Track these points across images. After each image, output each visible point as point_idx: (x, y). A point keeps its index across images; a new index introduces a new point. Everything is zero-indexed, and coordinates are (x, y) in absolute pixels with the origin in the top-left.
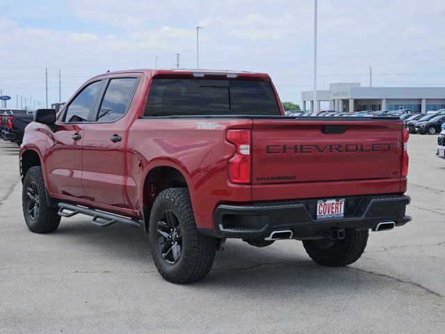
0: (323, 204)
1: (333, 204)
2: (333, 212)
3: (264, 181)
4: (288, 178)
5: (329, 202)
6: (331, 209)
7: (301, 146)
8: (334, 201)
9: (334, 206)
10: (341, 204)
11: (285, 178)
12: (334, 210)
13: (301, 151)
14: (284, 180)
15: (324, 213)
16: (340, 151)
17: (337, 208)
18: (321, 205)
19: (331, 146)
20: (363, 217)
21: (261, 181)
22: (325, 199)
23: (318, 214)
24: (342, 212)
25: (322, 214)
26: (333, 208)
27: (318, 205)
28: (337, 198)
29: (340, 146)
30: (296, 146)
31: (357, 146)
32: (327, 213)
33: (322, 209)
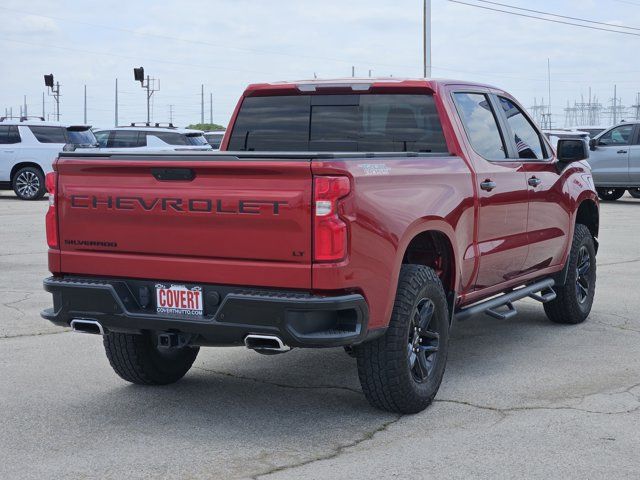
2: (185, 306)
5: (174, 288)
6: (179, 301)
7: (118, 199)
9: (185, 296)
10: (197, 294)
12: (185, 303)
15: (171, 306)
16: (179, 209)
18: (162, 291)
19: (164, 200)
22: (168, 282)
23: (159, 305)
24: (201, 308)
25: (167, 306)
26: (183, 299)
27: (158, 291)
28: (189, 284)
29: (180, 201)
30: (110, 198)
31: (209, 202)
32: (174, 306)
33: (164, 298)
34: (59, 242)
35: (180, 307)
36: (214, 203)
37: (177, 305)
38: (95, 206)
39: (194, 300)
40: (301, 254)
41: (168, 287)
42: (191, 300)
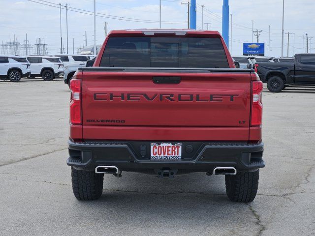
0: (157, 146)
1: (170, 147)
2: (170, 154)
3: (93, 123)
4: (117, 121)
8: (171, 145)
9: (170, 149)
10: (178, 147)
11: (114, 121)
12: (170, 153)
13: (129, 99)
14: (113, 123)
16: (171, 100)
17: (172, 150)
18: (155, 147)
20: (195, 161)
21: (91, 123)
22: (159, 142)
23: (152, 155)
25: (157, 155)
26: (168, 151)
27: (152, 147)
28: (173, 142)
29: (172, 95)
30: (123, 95)
31: (192, 95)
32: (162, 155)
33: (156, 150)
34: (82, 121)
35: (166, 155)
36: (195, 96)
37: (164, 154)
38: (112, 99)
39: (176, 150)
40: (244, 122)
41: (159, 144)
42: (174, 151)
